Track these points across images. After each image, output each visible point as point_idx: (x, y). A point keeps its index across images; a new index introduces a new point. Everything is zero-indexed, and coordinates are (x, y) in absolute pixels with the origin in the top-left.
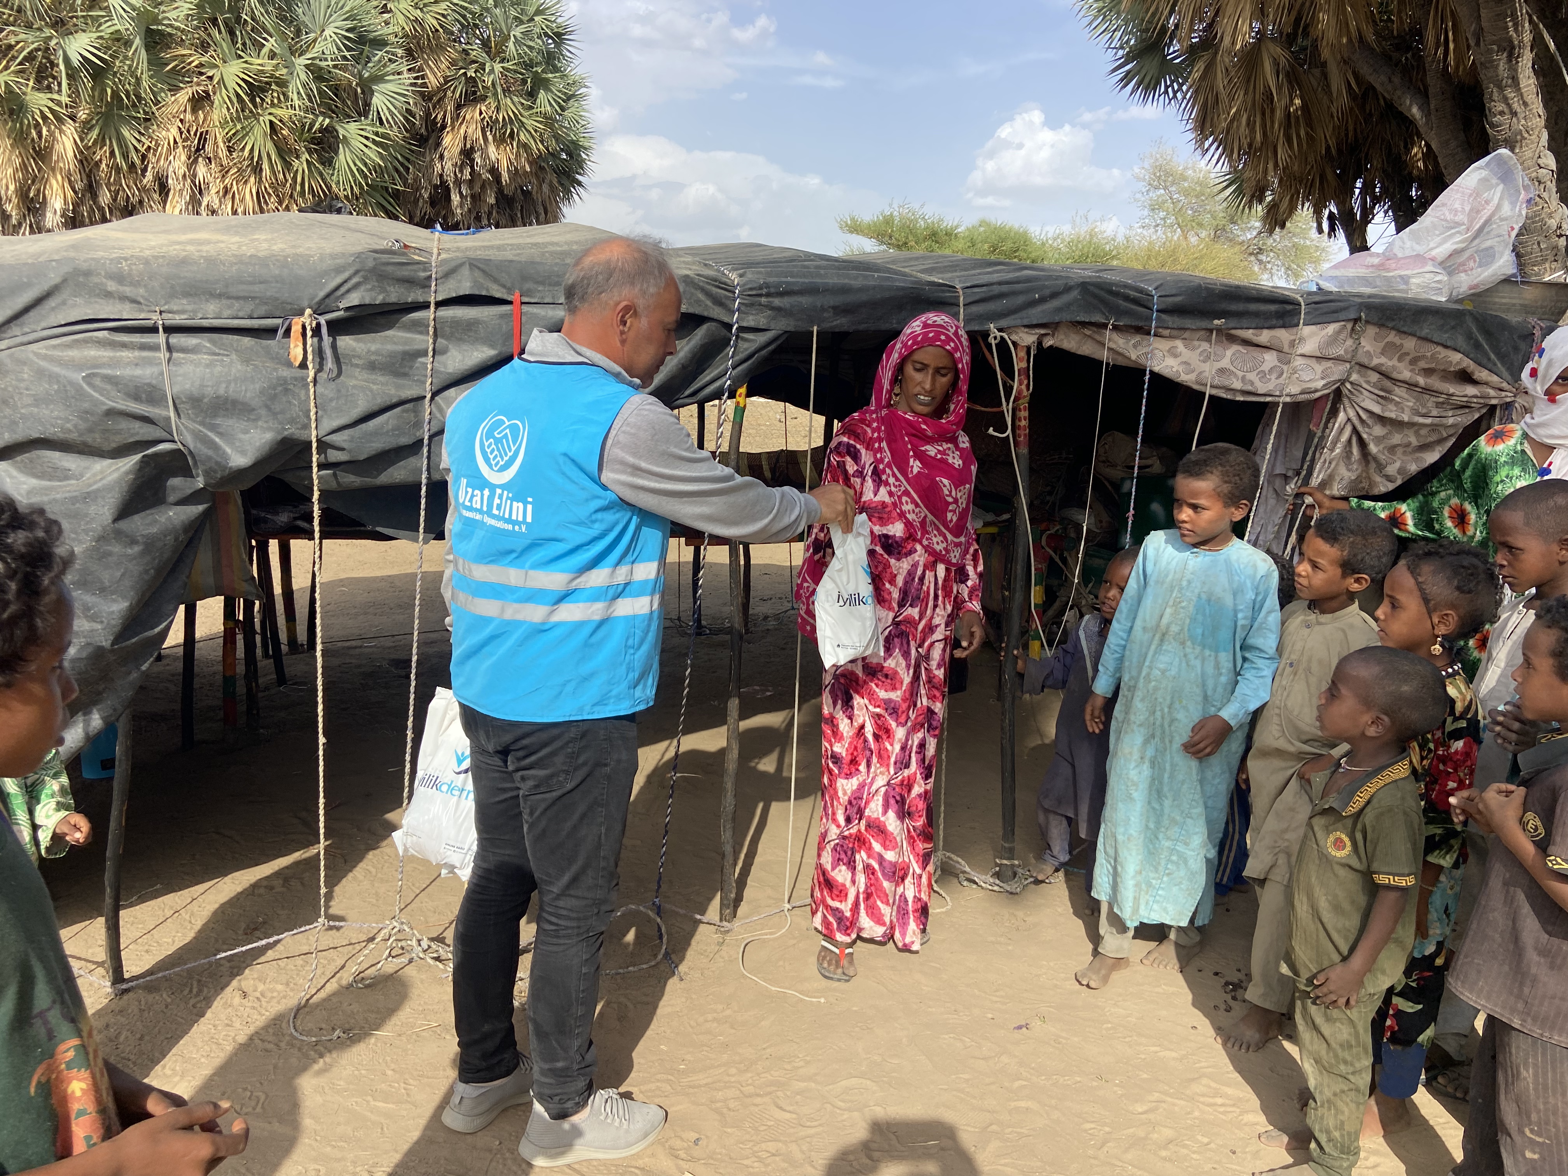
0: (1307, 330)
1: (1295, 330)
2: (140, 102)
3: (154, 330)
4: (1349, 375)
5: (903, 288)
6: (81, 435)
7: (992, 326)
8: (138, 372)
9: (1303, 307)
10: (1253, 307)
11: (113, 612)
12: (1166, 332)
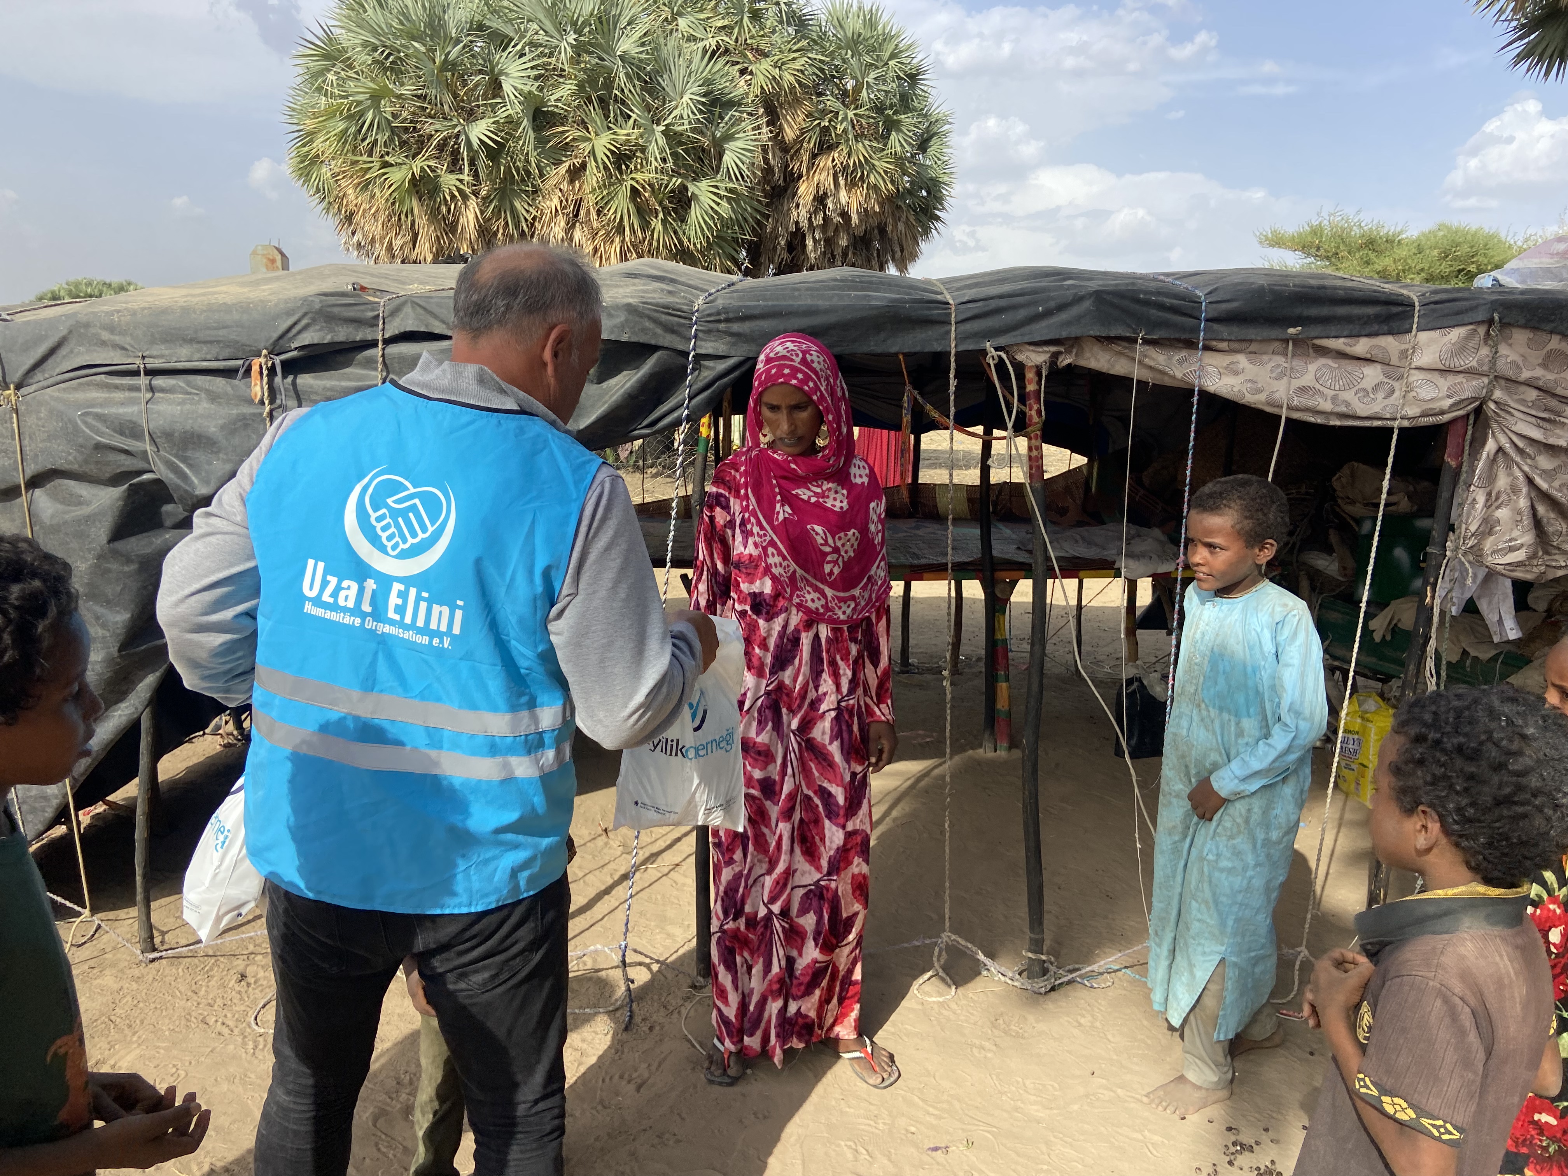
0: (1424, 336)
1: (1407, 337)
2: (529, 177)
3: (136, 373)
4: (1490, 392)
5: (877, 308)
6: (81, 466)
7: (988, 344)
8: (121, 410)
9: (1417, 308)
10: (1342, 311)
11: (117, 623)
12: (1224, 345)
